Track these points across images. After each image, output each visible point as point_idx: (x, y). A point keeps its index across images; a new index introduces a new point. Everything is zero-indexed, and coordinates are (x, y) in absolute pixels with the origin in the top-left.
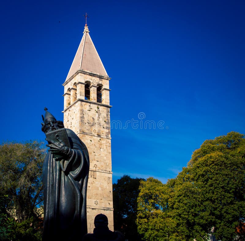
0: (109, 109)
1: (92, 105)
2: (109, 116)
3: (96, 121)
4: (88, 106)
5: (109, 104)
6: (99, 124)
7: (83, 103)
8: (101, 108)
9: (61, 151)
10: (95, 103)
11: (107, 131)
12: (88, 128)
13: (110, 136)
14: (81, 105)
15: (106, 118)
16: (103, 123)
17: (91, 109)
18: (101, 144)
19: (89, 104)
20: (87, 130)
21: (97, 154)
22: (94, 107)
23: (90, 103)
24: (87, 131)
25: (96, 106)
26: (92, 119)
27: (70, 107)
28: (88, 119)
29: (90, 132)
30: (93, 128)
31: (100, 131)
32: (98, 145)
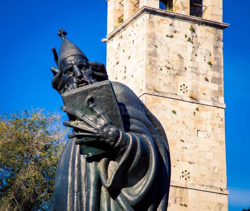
0: (221, 32)
1: (176, 22)
2: (221, 50)
3: (188, 63)
4: (168, 25)
5: (220, 20)
6: (195, 70)
7: (156, 18)
8: (201, 30)
9: (99, 137)
10: (184, 19)
11: (216, 87)
12: (167, 82)
13: (222, 100)
14: (151, 23)
15: (213, 56)
16: (204, 67)
17: (175, 32)
18: (199, 121)
19: (170, 20)
20: (165, 84)
21: (188, 145)
22: (184, 27)
23: (173, 17)
24: (163, 89)
25: (188, 25)
26: (176, 57)
27: (123, 27)
28: (167, 58)
29: (171, 91)
30: (181, 80)
31: (197, 87)
32: (191, 124)
